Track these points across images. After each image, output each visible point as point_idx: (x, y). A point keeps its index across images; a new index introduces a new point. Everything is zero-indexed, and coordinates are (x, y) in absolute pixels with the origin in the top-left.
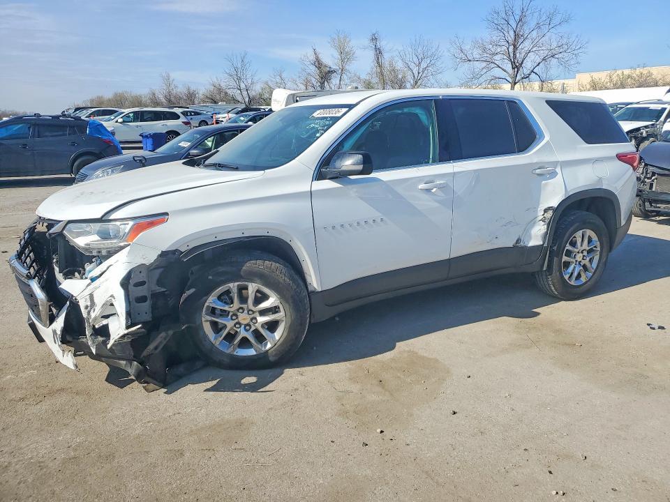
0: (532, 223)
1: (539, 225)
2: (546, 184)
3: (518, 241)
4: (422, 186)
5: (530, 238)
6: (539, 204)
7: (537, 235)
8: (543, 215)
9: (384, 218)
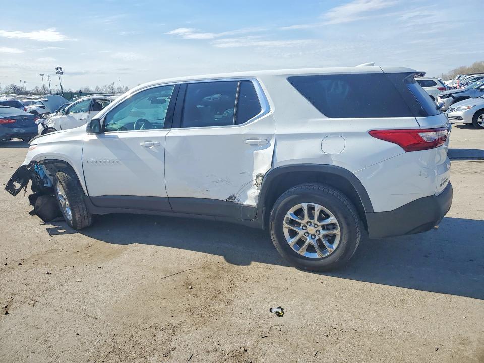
0: (248, 185)
1: (254, 188)
2: (257, 153)
3: (231, 197)
4: (142, 143)
5: (246, 197)
6: (253, 171)
7: (251, 197)
8: (256, 180)
9: (120, 161)
